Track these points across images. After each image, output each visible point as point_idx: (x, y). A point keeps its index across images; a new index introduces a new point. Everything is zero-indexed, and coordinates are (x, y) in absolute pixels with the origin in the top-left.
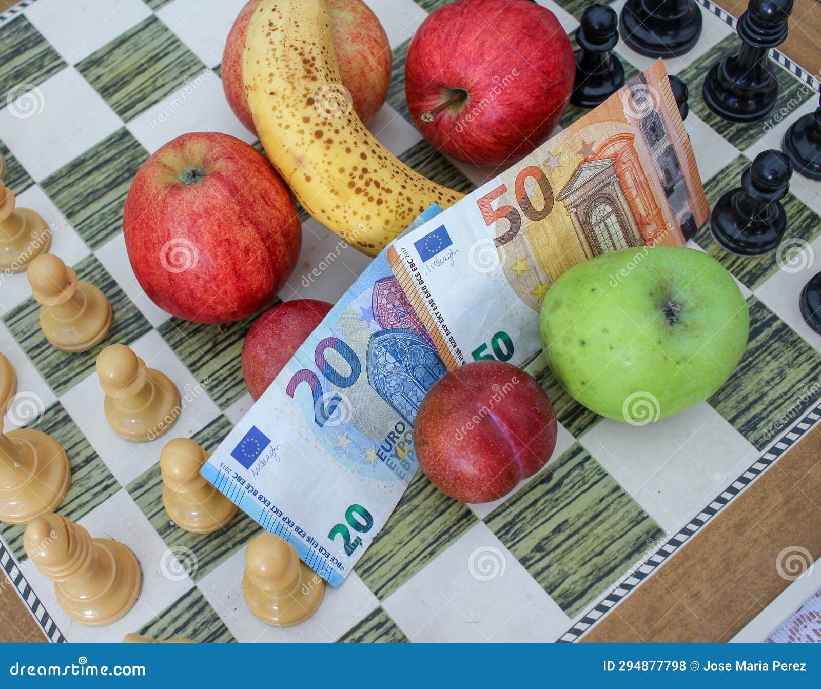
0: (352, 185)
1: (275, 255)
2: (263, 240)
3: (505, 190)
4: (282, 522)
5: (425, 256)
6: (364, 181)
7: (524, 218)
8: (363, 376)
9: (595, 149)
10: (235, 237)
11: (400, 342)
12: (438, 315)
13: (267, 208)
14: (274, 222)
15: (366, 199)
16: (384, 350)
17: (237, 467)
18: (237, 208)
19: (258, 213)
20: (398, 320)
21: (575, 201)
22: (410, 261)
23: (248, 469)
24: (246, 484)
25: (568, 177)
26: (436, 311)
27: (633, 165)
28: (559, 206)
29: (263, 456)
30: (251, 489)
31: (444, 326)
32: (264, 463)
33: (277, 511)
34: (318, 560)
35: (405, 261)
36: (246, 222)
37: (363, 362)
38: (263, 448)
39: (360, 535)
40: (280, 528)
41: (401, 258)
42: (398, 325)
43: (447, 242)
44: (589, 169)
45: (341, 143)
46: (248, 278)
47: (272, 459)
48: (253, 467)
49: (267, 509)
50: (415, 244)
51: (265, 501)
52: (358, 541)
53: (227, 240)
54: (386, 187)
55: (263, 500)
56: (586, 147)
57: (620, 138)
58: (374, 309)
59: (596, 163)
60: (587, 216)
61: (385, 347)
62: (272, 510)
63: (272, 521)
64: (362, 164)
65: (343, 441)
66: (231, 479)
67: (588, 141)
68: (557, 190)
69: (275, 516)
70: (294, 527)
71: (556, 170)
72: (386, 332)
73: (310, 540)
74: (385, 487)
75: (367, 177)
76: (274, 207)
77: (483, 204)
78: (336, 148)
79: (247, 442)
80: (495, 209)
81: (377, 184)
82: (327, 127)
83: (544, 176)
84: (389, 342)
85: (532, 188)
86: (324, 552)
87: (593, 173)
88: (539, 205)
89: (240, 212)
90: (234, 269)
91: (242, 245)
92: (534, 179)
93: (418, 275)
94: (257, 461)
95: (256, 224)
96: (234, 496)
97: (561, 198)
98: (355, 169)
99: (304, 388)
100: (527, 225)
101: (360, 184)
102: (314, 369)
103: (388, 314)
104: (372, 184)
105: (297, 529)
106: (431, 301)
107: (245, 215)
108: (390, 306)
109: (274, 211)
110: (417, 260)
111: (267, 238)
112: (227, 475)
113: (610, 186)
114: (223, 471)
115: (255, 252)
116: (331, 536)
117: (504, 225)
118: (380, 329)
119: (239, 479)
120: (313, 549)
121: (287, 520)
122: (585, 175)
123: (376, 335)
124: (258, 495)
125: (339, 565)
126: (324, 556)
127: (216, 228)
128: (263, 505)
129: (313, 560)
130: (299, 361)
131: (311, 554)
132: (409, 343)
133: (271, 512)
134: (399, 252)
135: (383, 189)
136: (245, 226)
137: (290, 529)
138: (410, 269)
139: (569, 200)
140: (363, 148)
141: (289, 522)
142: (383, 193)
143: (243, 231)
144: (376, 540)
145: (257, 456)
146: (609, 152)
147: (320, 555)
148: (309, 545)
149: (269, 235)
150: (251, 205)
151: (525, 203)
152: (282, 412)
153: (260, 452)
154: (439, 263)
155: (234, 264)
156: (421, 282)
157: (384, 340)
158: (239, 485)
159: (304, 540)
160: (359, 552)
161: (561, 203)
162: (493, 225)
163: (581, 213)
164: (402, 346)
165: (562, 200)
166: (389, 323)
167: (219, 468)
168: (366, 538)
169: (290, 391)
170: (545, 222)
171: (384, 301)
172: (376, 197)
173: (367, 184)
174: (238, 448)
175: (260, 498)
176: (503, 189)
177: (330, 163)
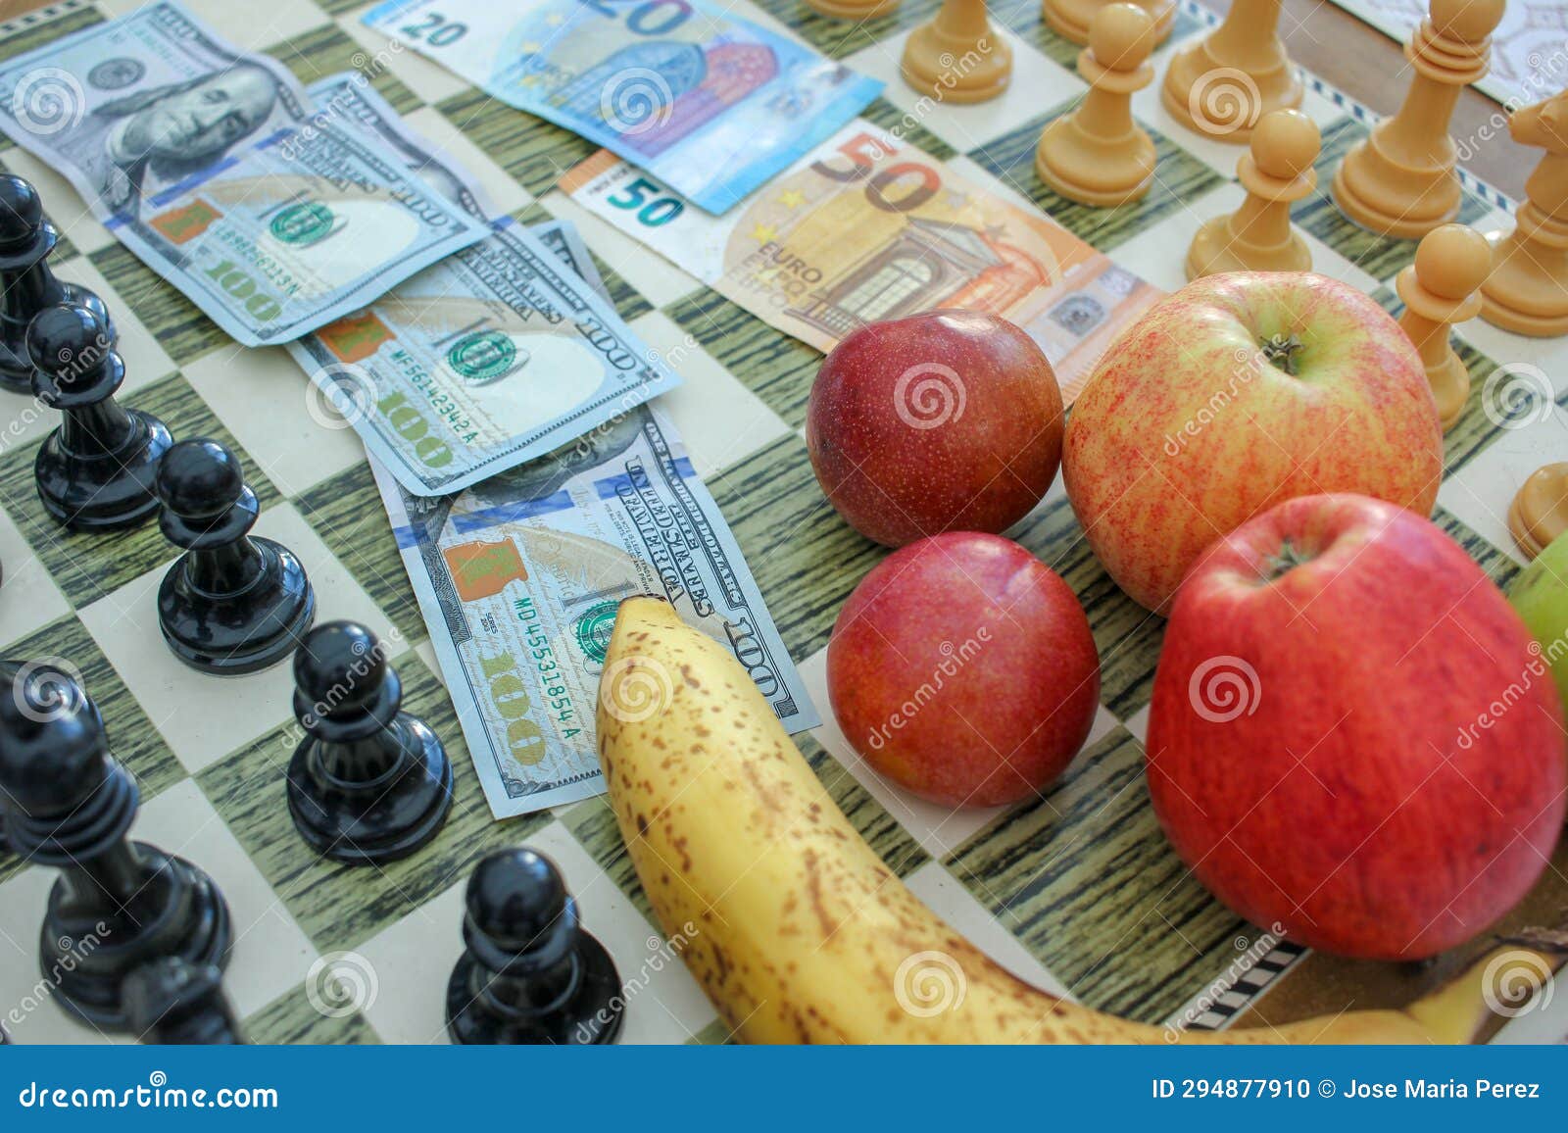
3: (894, 155)
7: (864, 183)
9: (1002, 240)
21: (916, 236)
27: (1008, 292)
28: (900, 219)
44: (972, 241)
56: (999, 231)
57: (1037, 265)
59: (985, 248)
60: (899, 254)
67: (1008, 230)
68: (918, 213)
83: (932, 193)
85: (909, 183)
87: (967, 246)
88: (889, 195)
92: (922, 182)
97: (911, 220)
100: (856, 189)
113: (958, 272)
117: (845, 165)
122: (960, 239)
139: (915, 230)
146: (1009, 257)
161: (905, 222)
163: (903, 246)
170: (870, 209)
176: (895, 152)
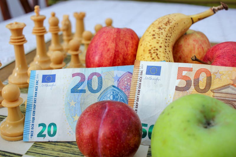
0: (150, 50)
1: (116, 60)
2: (115, 51)
3: (192, 71)
4: (33, 105)
5: (148, 73)
6: (154, 51)
7: (192, 87)
8: (98, 94)
10: (108, 43)
11: (119, 95)
12: (138, 98)
13: (124, 45)
14: (123, 51)
15: (150, 56)
16: (112, 93)
17: (40, 79)
18: (115, 36)
19: (120, 44)
20: (125, 89)
21: (219, 97)
22: (142, 71)
23: (42, 82)
24: (37, 85)
25: (221, 85)
26: (138, 96)
29: (49, 84)
30: (37, 88)
31: (137, 103)
32: (47, 86)
33: (35, 101)
34: (29, 126)
35: (141, 69)
36: (114, 42)
37: (102, 90)
38: (51, 82)
39: (47, 135)
40: (31, 106)
41: (140, 67)
42: (123, 90)
43: (158, 73)
44: (233, 89)
45: (157, 40)
46: (104, 59)
47: (50, 87)
48: (44, 84)
49: (34, 97)
50: (148, 66)
51: (36, 95)
52: (44, 136)
53: (106, 43)
54: (159, 57)
55: (36, 94)
58: (120, 79)
61: (113, 92)
62: (35, 99)
63: (31, 102)
64: (158, 48)
65: (73, 103)
66: (36, 80)
68: (213, 87)
69: (33, 101)
70: (34, 110)
71: (217, 80)
72: (118, 89)
73: (34, 118)
74: (70, 132)
75: (156, 51)
76: (127, 48)
77: (180, 70)
78: (155, 40)
79: (50, 76)
80: (183, 75)
81: (157, 54)
82: (158, 35)
83: (211, 77)
84: (116, 92)
85: (203, 78)
86: (33, 126)
87: (234, 92)
88: (202, 86)
89: (115, 38)
90: (102, 53)
91: (108, 47)
92: (206, 75)
93: (141, 77)
94: (46, 83)
95: (117, 45)
96: (31, 85)
98: (155, 47)
99: (78, 79)
100: (192, 90)
101: (152, 51)
102: (87, 77)
103: (123, 84)
104: (156, 54)
105: (34, 111)
106: (139, 91)
107: (116, 40)
108: (126, 82)
109: (125, 48)
110: (144, 72)
111: (117, 52)
112: (36, 78)
114: (36, 76)
115: (110, 52)
116: (40, 125)
117: (183, 84)
118: (117, 86)
119: (37, 82)
120: (31, 122)
121: (35, 106)
122: (230, 90)
123: (114, 86)
124: (36, 91)
125: (32, 135)
126: (31, 127)
127: (106, 37)
128: (34, 95)
129: (27, 125)
130: (85, 71)
131: (29, 122)
132: (122, 99)
133: (34, 99)
134: (141, 65)
135: (158, 57)
136: (113, 43)
137: (32, 109)
138: (140, 73)
139: (216, 94)
140: (162, 45)
141: (35, 107)
142: (156, 57)
143: (112, 43)
144: (49, 142)
145: (48, 82)
147: (31, 126)
148: (31, 119)
149: (118, 51)
150: (120, 40)
151: (197, 81)
152: (66, 78)
153: (49, 82)
154: (151, 79)
155: (103, 51)
156: (140, 81)
157: (114, 90)
158: (35, 84)
159: (32, 116)
160: (41, 139)
161: (212, 94)
162: (179, 80)
164: (118, 97)
165: (213, 92)
166: (121, 87)
167: (36, 75)
168: (48, 138)
169: (74, 75)
171: (126, 79)
172: (153, 57)
173: (154, 53)
174: (46, 76)
175: (36, 93)
176: (190, 70)
177: (149, 42)
